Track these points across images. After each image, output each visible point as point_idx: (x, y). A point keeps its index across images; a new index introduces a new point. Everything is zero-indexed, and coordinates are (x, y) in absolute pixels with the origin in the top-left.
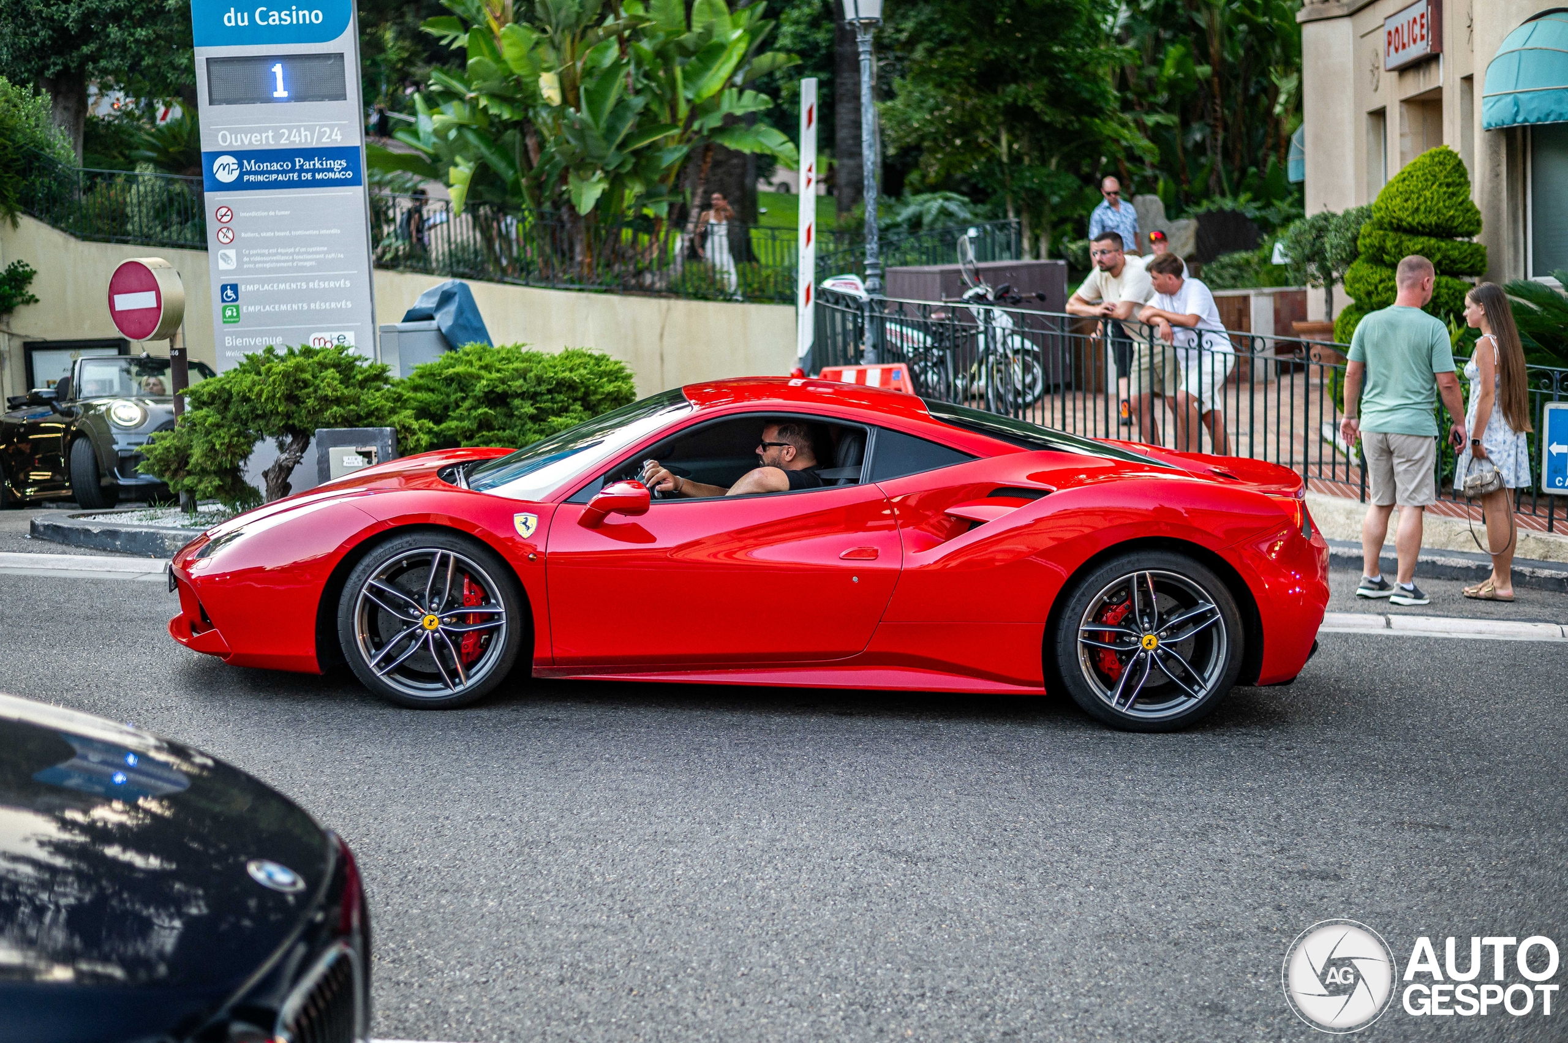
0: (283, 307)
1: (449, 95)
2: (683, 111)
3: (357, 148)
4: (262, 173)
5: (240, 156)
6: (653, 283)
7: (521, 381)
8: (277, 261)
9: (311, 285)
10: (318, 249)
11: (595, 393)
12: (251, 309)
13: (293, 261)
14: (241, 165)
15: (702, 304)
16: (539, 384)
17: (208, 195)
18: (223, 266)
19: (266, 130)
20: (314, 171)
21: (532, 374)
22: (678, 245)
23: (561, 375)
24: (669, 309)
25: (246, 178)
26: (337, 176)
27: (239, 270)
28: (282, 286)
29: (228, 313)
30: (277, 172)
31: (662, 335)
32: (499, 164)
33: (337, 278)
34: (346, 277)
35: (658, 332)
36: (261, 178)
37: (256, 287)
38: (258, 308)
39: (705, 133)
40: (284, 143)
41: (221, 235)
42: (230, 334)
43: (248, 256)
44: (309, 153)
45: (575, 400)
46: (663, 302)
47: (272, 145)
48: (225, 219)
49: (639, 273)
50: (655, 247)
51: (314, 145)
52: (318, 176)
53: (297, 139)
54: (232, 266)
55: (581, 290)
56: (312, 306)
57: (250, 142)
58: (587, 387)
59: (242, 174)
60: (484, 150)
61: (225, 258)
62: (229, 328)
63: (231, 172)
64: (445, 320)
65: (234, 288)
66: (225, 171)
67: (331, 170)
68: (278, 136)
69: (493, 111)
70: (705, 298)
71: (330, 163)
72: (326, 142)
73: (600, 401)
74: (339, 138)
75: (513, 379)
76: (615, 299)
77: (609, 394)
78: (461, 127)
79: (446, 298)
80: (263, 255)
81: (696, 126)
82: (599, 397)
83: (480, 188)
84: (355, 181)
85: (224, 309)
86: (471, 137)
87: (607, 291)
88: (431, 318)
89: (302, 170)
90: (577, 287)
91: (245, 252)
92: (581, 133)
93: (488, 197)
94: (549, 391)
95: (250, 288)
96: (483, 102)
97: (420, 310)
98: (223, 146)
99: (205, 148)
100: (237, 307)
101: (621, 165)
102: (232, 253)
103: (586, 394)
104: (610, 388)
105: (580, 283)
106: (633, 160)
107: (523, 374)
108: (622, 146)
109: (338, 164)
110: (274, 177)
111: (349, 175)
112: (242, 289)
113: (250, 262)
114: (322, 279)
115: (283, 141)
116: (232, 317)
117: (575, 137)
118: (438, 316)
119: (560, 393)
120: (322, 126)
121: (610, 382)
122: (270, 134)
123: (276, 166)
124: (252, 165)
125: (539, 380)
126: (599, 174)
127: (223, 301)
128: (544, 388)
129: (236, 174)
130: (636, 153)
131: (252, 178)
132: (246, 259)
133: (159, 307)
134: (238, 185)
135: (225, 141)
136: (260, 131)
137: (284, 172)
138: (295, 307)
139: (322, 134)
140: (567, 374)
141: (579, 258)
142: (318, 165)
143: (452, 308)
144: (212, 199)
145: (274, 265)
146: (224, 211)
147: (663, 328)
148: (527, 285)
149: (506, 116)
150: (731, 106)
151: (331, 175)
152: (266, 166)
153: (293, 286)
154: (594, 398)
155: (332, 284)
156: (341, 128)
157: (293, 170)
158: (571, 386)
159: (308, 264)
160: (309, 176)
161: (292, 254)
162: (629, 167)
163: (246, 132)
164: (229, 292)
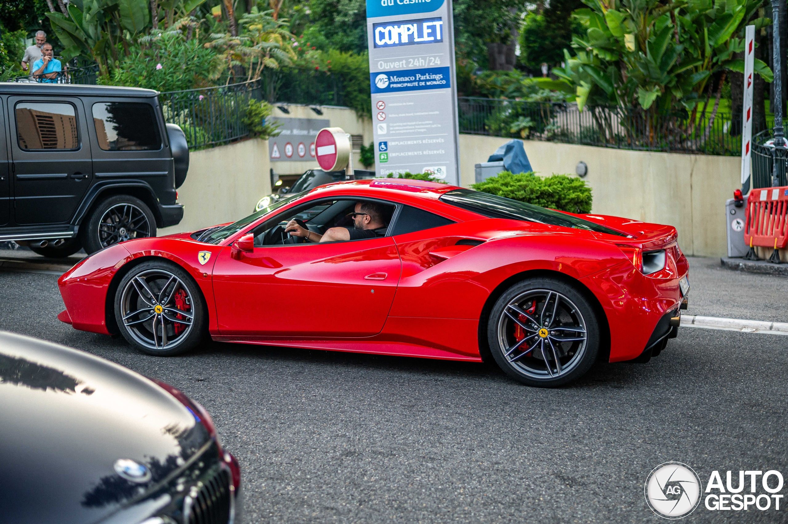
0: (410, 154)
1: (582, 49)
2: (708, 51)
3: (448, 68)
4: (400, 83)
5: (389, 74)
6: (691, 147)
7: (522, 192)
8: (406, 129)
9: (424, 142)
10: (428, 122)
11: (564, 198)
12: (394, 155)
13: (415, 129)
14: (389, 79)
15: (715, 158)
16: (532, 194)
17: (373, 96)
18: (380, 132)
19: (402, 60)
20: (426, 81)
21: (528, 188)
22: (725, 128)
23: (543, 188)
24: (696, 160)
25: (392, 86)
26: (438, 83)
27: (388, 134)
28: (409, 143)
29: (382, 157)
30: (407, 82)
31: (691, 175)
32: (604, 84)
33: (437, 138)
34: (442, 137)
35: (690, 172)
36: (399, 85)
37: (396, 143)
38: (397, 154)
39: (720, 63)
40: (411, 67)
41: (379, 116)
42: (383, 168)
43: (393, 127)
44: (423, 71)
45: (552, 202)
46: (693, 157)
47: (405, 68)
48: (381, 108)
49: (682, 141)
50: (693, 126)
51: (426, 67)
52: (428, 83)
53: (417, 64)
54: (385, 132)
55: (647, 150)
56: (425, 153)
57: (394, 67)
58: (560, 196)
59: (390, 83)
60: (595, 77)
61: (381, 128)
62: (383, 165)
63: (384, 82)
64: (507, 161)
65: (385, 144)
66: (381, 82)
67: (435, 80)
68: (408, 63)
69: (601, 56)
70: (718, 154)
71: (433, 77)
72: (432, 65)
73: (567, 204)
74: (439, 62)
75: (519, 191)
76: (665, 155)
77: (573, 199)
78: (584, 65)
79: (509, 149)
80: (400, 126)
81: (715, 60)
82: (566, 201)
83: (595, 97)
84: (447, 86)
85: (380, 155)
86: (590, 71)
87: (663, 151)
88: (501, 159)
89: (420, 81)
90: (645, 148)
91: (391, 125)
92: (646, 66)
93: (599, 102)
94: (538, 198)
95: (393, 143)
96: (595, 52)
97: (497, 156)
98: (381, 69)
99: (371, 71)
100: (387, 154)
101: (670, 82)
102: (384, 125)
103: (560, 199)
104: (573, 196)
105: (647, 147)
106: (676, 79)
107: (524, 188)
108: (669, 72)
109: (438, 77)
110: (405, 85)
111: (444, 82)
112: (389, 144)
113: (393, 130)
114: (430, 138)
115: (410, 66)
116: (384, 159)
117: (643, 68)
118: (505, 159)
119: (543, 198)
120: (430, 57)
121: (574, 192)
122: (404, 62)
123: (407, 79)
124: (395, 79)
125: (532, 191)
126: (657, 87)
127: (380, 151)
128: (534, 196)
129: (387, 83)
130: (679, 76)
131: (395, 86)
132: (391, 129)
133: (336, 154)
134: (388, 90)
135: (381, 67)
136: (399, 60)
137: (411, 82)
138: (416, 153)
139: (430, 61)
140: (547, 188)
141: (647, 133)
142: (428, 78)
143: (511, 155)
144: (375, 97)
145: (405, 131)
146: (380, 103)
147: (692, 170)
148: (619, 148)
149: (608, 58)
150: (734, 48)
151: (435, 83)
152: (401, 79)
153: (415, 142)
154: (564, 202)
155: (434, 141)
156: (440, 57)
157: (415, 81)
158: (551, 195)
159: (422, 130)
160: (423, 84)
161: (414, 125)
162: (673, 83)
163: (392, 61)
164: (383, 146)
